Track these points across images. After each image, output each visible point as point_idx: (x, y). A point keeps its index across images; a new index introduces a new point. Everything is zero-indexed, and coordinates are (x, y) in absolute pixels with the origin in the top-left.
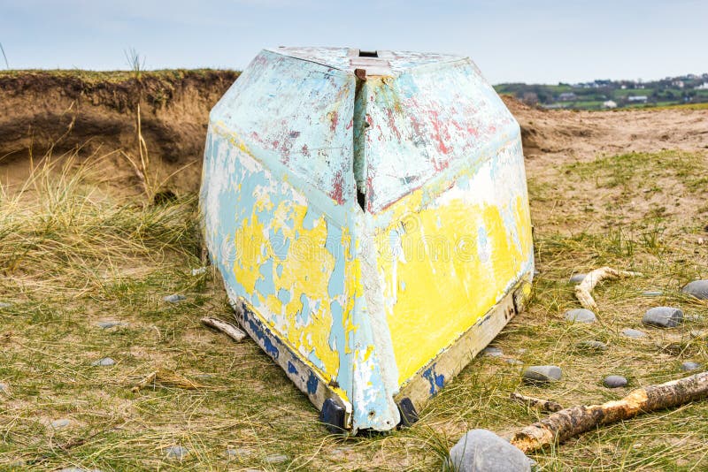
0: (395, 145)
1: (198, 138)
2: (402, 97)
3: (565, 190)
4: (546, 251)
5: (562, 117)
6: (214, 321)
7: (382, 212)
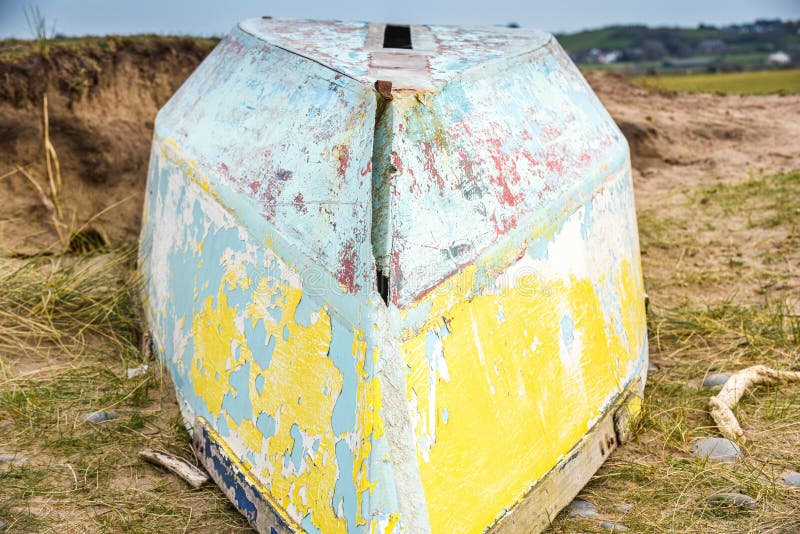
0: (435, 198)
1: (138, 144)
2: (447, 122)
3: (700, 230)
4: (668, 333)
5: (698, 106)
6: (159, 456)
7: (415, 305)
